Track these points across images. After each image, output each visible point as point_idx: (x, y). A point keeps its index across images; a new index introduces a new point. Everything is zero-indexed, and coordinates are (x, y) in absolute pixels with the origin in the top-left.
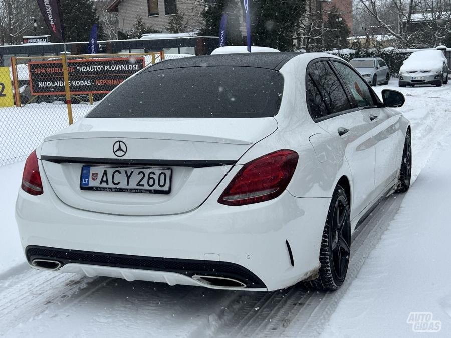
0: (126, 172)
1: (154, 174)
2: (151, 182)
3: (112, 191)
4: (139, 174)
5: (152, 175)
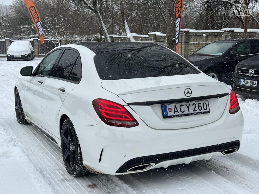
0: (186, 105)
1: (201, 104)
2: (200, 108)
3: (182, 116)
4: (193, 105)
5: (199, 105)
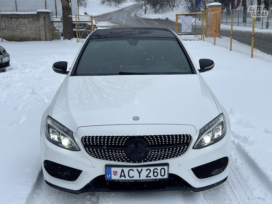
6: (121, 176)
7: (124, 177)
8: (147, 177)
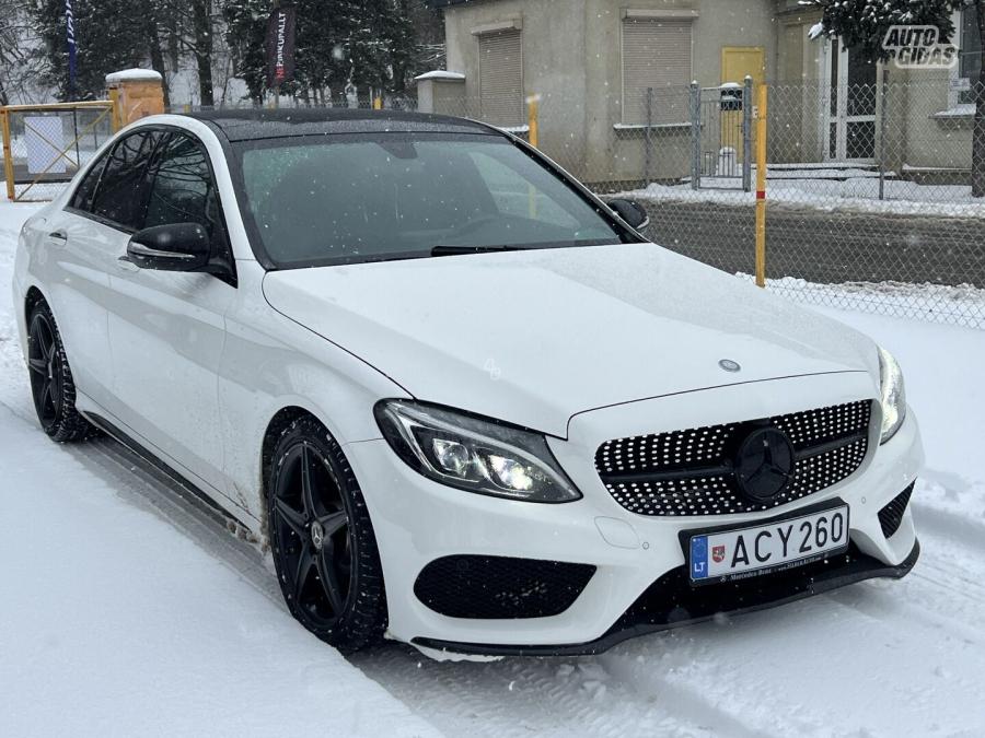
6: (736, 560)
7: (743, 563)
8: (803, 549)
